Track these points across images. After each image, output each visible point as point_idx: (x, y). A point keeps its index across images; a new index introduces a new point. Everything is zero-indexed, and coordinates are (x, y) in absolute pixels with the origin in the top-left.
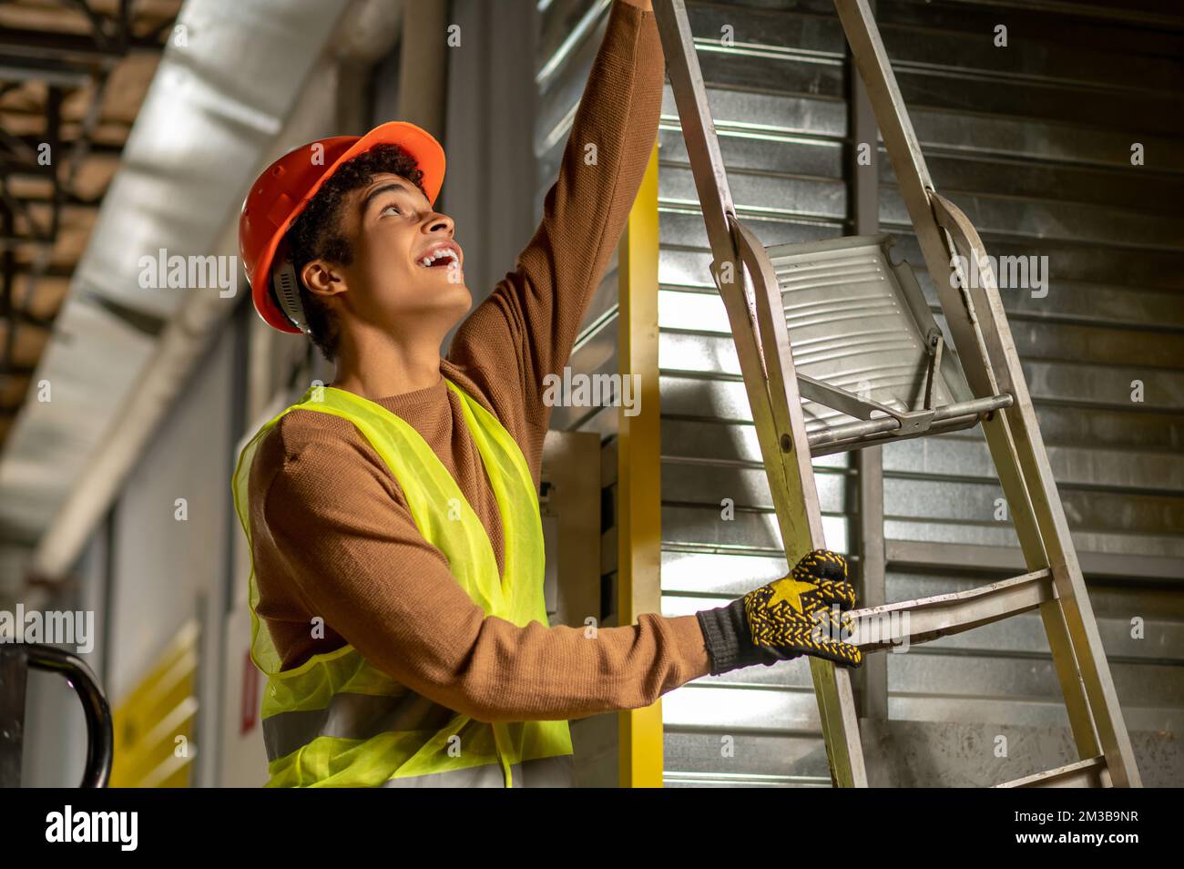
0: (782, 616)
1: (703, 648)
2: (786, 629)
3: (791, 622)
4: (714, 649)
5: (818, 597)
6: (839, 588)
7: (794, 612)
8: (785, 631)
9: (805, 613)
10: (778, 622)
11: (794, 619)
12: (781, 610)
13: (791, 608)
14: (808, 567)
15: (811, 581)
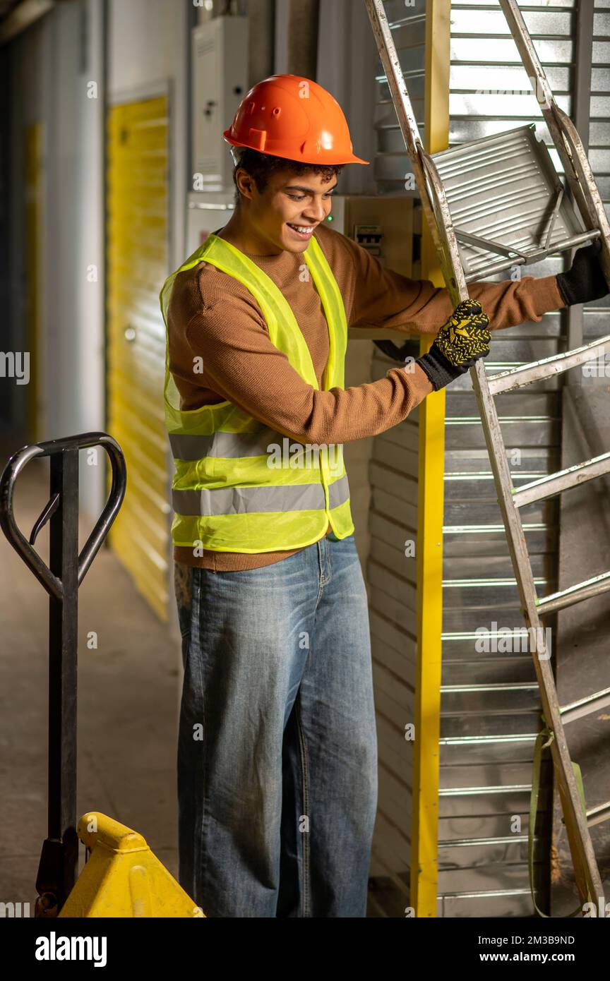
0: (462, 343)
1: (428, 381)
2: (468, 349)
3: (468, 344)
4: (434, 380)
5: (474, 326)
6: (482, 317)
7: (466, 338)
8: (468, 350)
9: (471, 336)
10: (461, 348)
11: (468, 342)
12: (459, 340)
13: (463, 336)
14: (462, 312)
15: (466, 319)
